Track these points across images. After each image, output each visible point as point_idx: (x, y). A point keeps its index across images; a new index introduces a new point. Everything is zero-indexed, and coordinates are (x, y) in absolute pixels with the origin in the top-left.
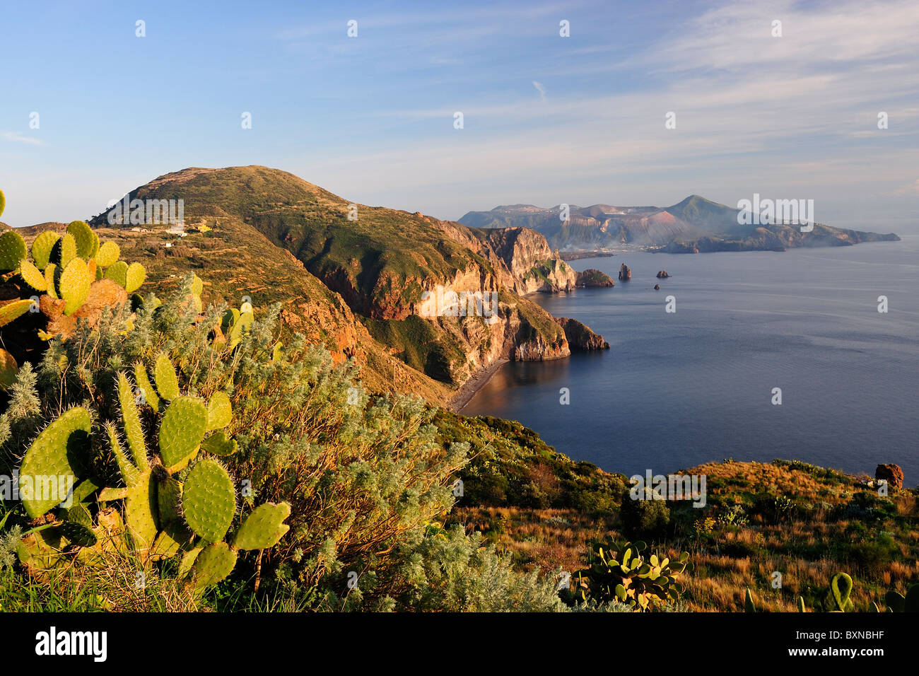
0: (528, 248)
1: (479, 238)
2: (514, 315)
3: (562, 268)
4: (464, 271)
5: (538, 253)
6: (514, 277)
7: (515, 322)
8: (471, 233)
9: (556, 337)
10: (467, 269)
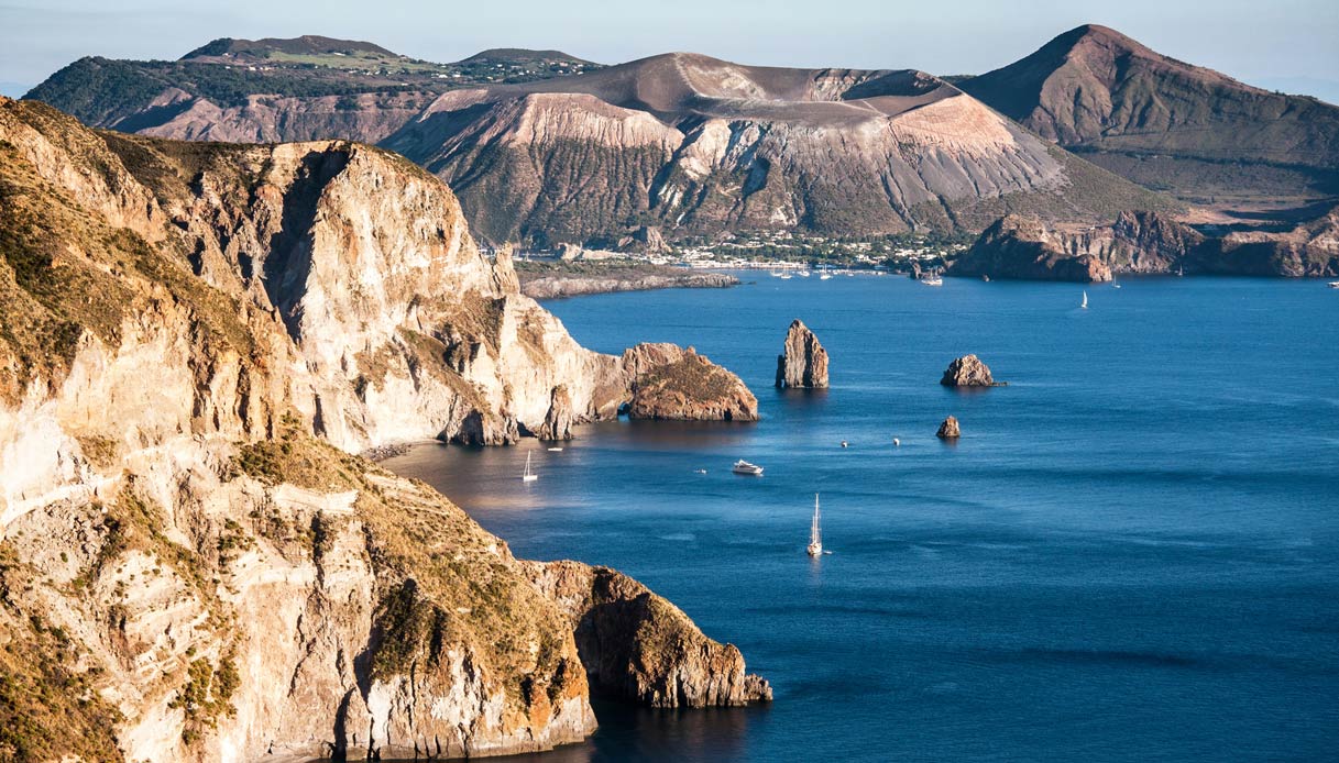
0: (379, 236)
1: (154, 185)
2: (346, 546)
3: (532, 338)
4: (113, 339)
5: (424, 263)
6: (314, 368)
7: (351, 577)
8: (115, 161)
9: (535, 648)
10: (130, 329)
